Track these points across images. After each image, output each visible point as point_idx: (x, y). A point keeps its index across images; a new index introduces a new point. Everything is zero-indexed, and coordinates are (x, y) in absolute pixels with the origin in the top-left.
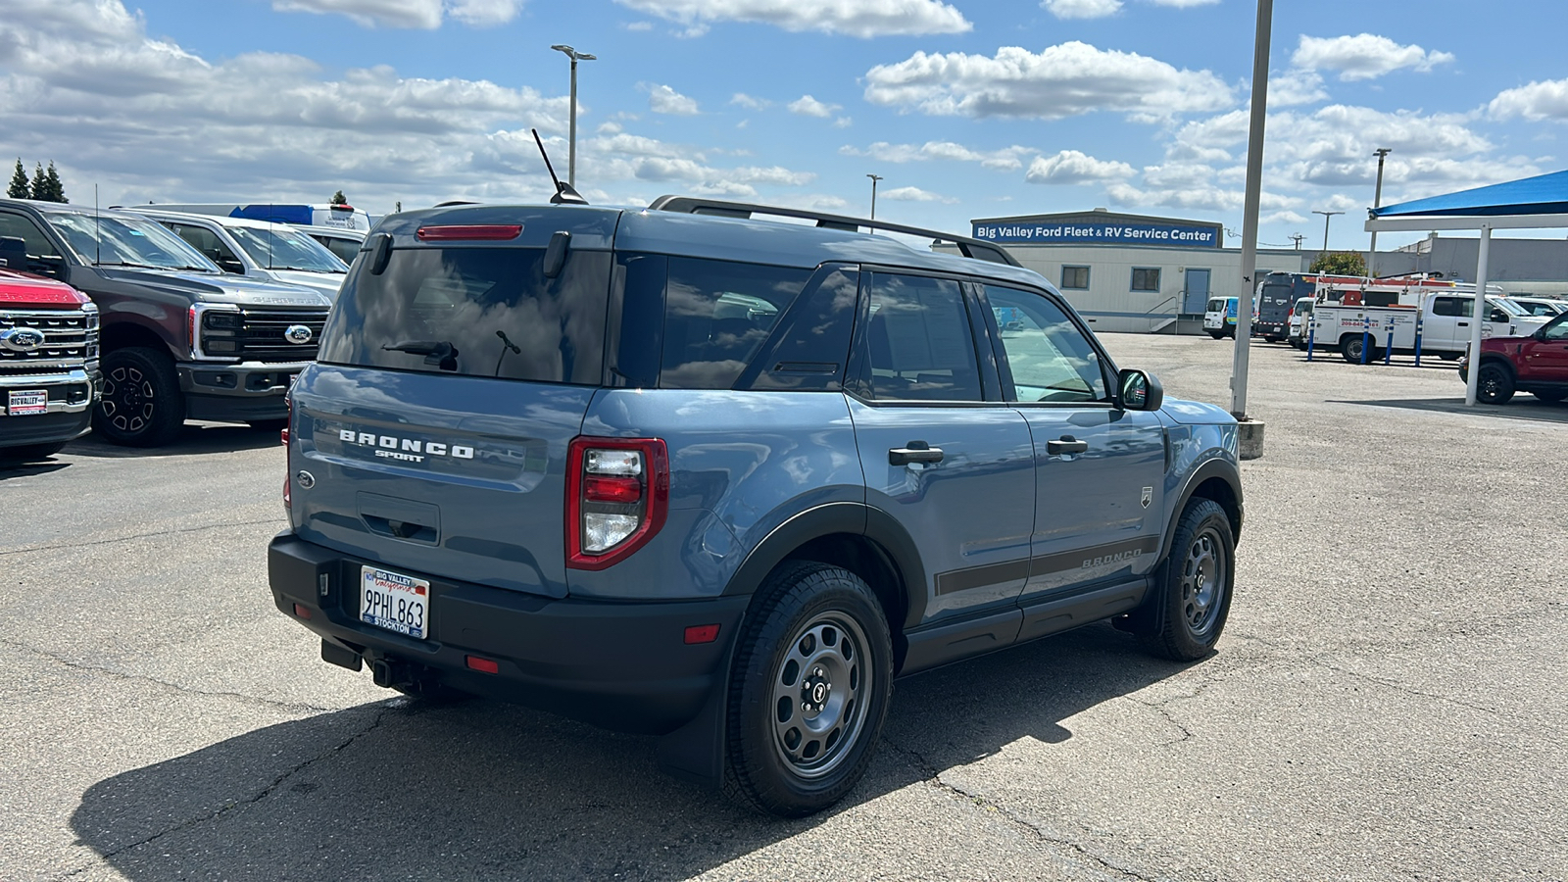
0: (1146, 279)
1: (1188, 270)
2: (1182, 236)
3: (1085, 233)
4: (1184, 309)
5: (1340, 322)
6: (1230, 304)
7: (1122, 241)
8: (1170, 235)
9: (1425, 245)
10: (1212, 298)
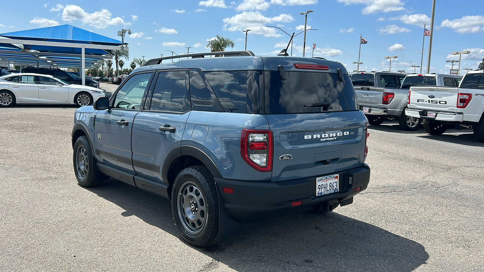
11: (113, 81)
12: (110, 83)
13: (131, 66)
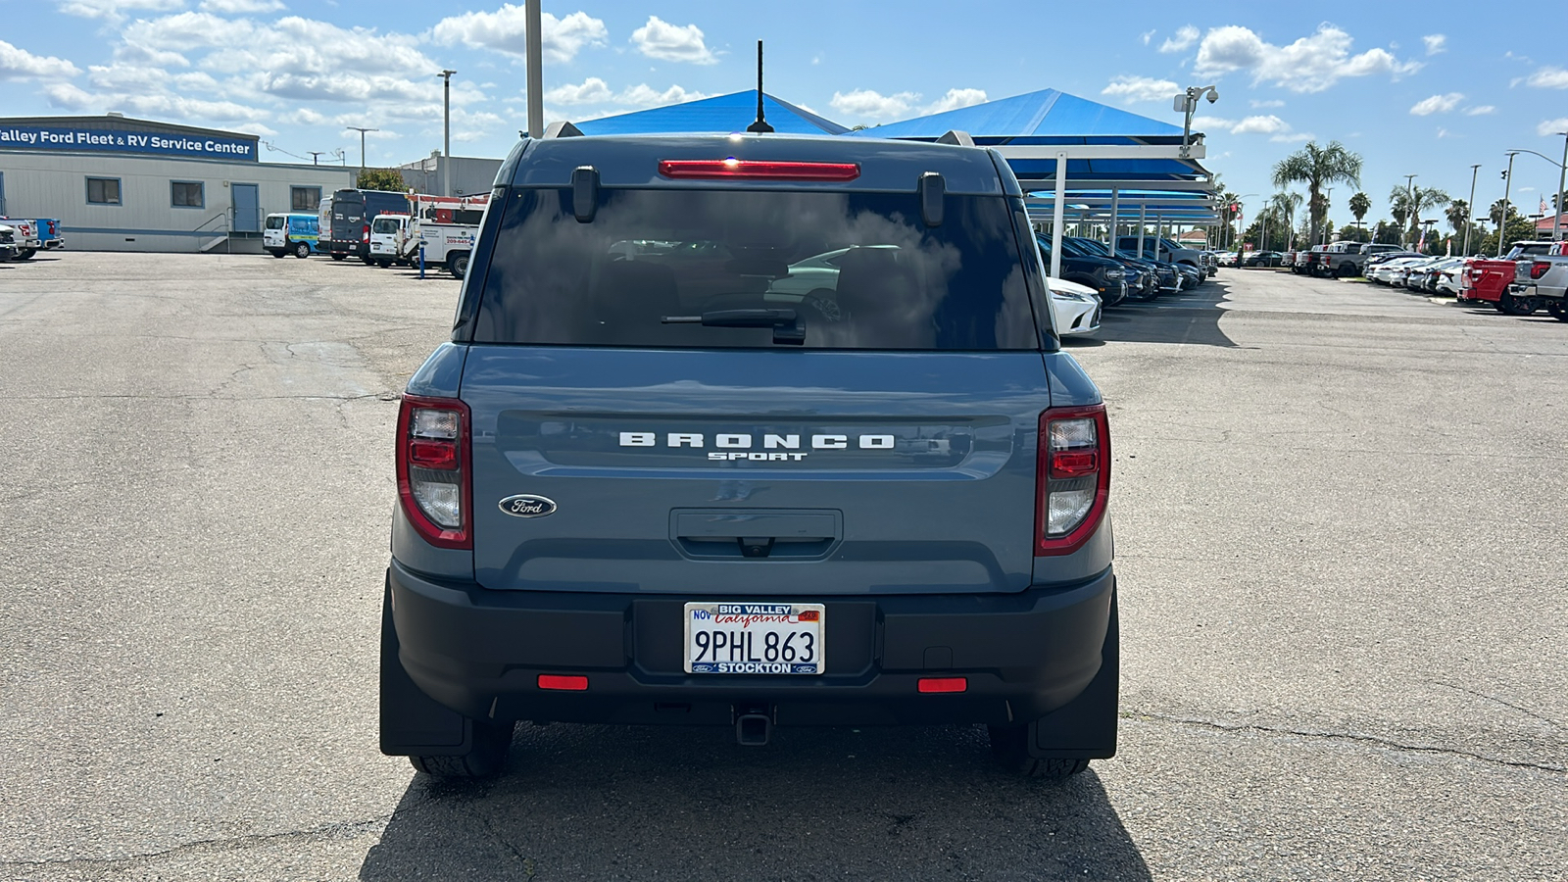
0: (186, 194)
1: (233, 185)
2: (218, 148)
3: (103, 140)
4: (234, 226)
5: (446, 240)
6: (291, 221)
7: (149, 151)
8: (203, 146)
9: (430, 163)
10: (270, 215)
11: (1292, 265)
12: (1286, 269)
13: (1395, 213)
